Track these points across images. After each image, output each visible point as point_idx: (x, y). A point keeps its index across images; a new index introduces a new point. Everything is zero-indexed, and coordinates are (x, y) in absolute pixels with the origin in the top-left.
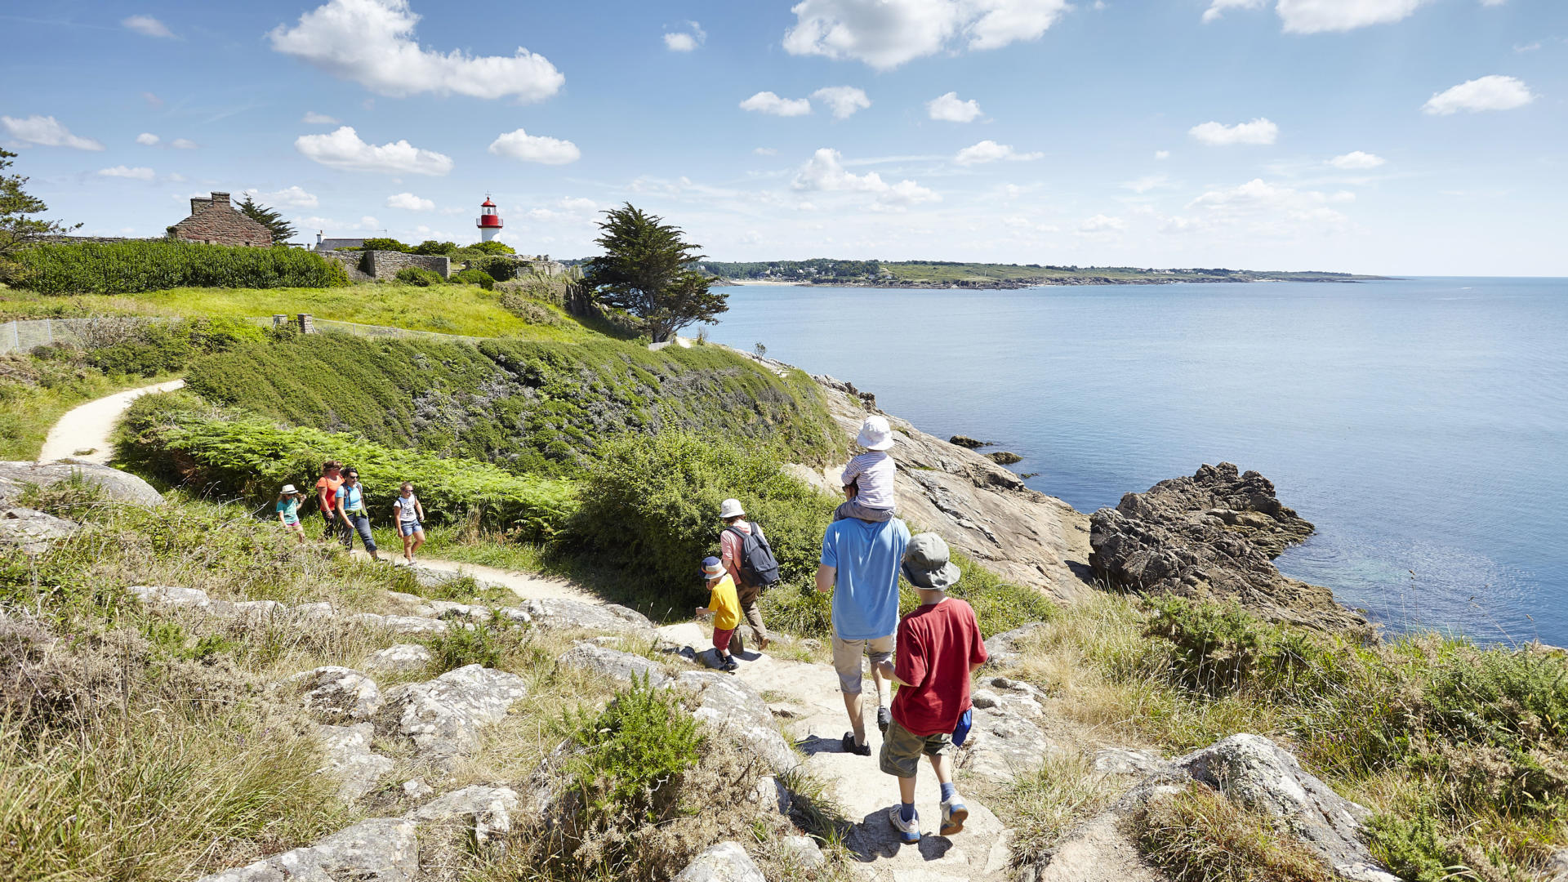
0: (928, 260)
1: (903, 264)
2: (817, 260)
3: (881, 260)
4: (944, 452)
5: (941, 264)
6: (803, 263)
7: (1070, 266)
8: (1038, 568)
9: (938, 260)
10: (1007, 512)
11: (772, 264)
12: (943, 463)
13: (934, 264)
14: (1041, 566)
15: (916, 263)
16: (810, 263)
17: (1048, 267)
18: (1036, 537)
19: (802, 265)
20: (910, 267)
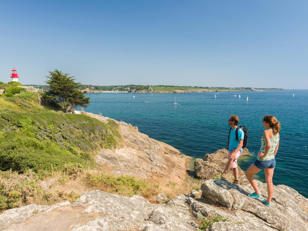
0: (164, 85)
1: (157, 86)
2: (130, 85)
3: (150, 85)
4: (155, 144)
5: (168, 86)
6: (125, 86)
7: (206, 87)
8: (179, 177)
9: (167, 85)
10: (172, 161)
11: (116, 87)
12: (154, 147)
13: (166, 86)
14: (180, 176)
15: (160, 86)
16: (127, 86)
17: (200, 87)
18: (180, 168)
19: (125, 87)
20: (159, 87)
